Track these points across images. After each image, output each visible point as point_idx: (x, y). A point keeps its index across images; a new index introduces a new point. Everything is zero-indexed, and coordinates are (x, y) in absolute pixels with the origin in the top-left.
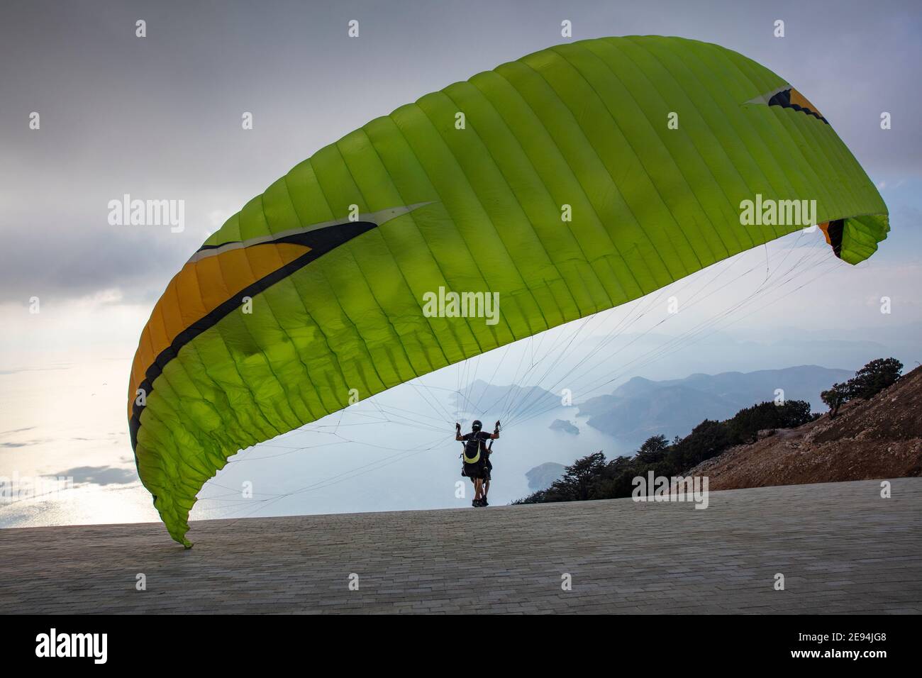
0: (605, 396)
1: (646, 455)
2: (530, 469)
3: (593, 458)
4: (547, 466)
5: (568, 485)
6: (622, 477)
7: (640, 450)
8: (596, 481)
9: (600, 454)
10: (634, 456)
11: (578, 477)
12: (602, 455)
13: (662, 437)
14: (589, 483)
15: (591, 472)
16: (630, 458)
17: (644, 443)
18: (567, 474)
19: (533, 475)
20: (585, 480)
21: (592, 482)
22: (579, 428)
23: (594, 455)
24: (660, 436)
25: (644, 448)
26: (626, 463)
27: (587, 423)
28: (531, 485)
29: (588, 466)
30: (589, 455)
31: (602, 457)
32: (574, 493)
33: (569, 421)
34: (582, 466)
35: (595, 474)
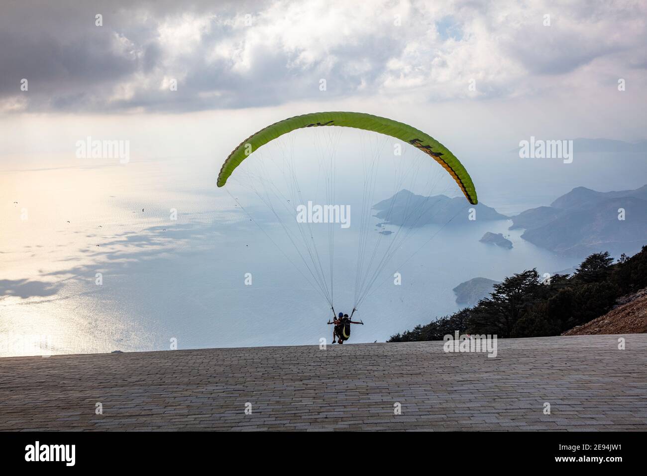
0: (543, 208)
1: (586, 274)
2: (458, 284)
3: (525, 276)
4: (477, 282)
5: (495, 303)
6: (557, 297)
7: (579, 268)
8: (527, 300)
9: (534, 271)
10: (572, 275)
11: (508, 295)
12: (536, 273)
13: (606, 254)
14: (520, 302)
15: (523, 291)
16: (567, 275)
17: (584, 260)
18: (496, 292)
19: (461, 291)
20: (515, 299)
21: (523, 301)
22: (513, 242)
23: (526, 273)
24: (603, 253)
25: (584, 265)
26: (562, 282)
27: (521, 237)
28: (459, 301)
29: (519, 284)
30: (521, 272)
31: (536, 275)
32: (503, 312)
33: (502, 235)
34: (512, 284)
35: (527, 293)
